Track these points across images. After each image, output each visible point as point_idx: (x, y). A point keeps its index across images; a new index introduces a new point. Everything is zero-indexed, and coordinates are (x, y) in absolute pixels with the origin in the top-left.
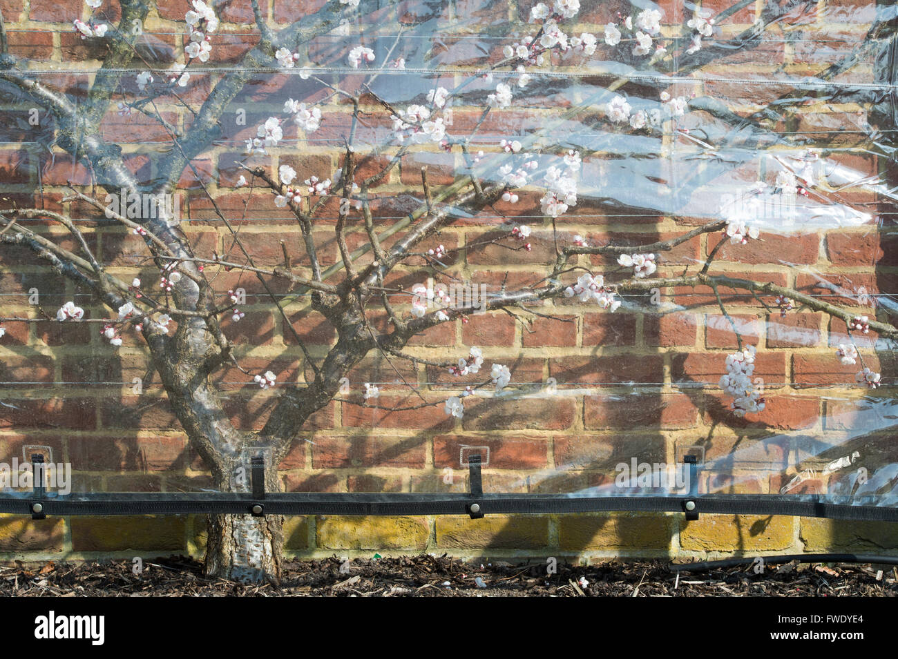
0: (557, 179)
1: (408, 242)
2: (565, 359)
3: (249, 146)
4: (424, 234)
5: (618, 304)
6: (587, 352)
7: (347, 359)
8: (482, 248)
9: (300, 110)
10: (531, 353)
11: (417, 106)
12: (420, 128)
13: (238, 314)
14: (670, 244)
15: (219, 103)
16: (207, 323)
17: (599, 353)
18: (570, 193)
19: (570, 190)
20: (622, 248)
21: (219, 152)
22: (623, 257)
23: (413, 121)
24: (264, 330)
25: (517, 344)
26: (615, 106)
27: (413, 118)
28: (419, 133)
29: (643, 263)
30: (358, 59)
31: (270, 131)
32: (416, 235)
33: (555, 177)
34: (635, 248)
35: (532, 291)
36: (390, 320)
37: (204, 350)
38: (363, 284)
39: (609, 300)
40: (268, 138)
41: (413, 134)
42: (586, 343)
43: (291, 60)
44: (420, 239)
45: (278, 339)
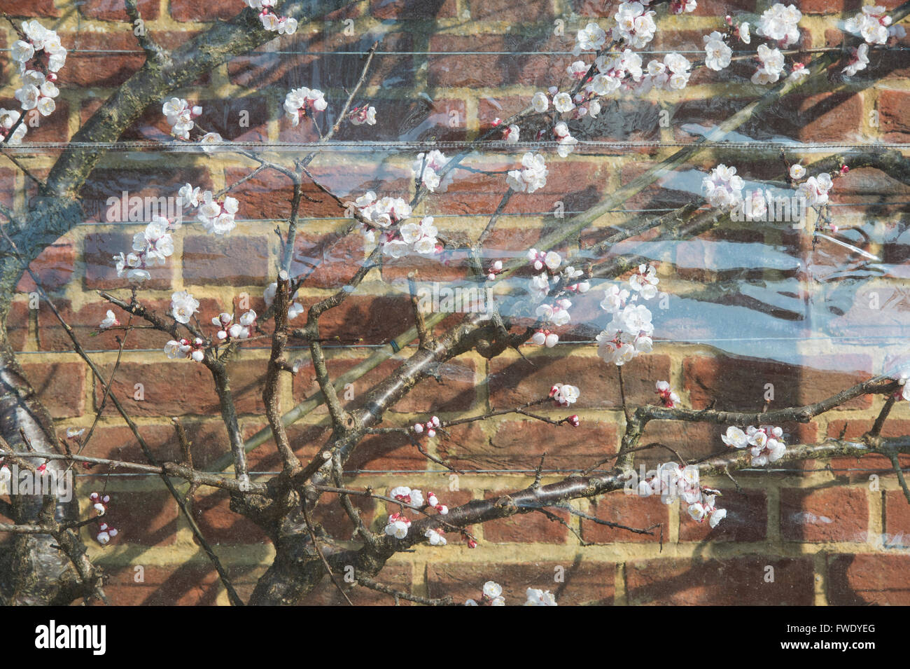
0: (622, 308)
1: (385, 397)
2: (650, 564)
3: (120, 266)
4: (412, 380)
5: (722, 513)
6: (686, 552)
7: (288, 590)
8: (513, 385)
9: (203, 203)
10: (597, 554)
11: (391, 199)
12: (397, 235)
13: (107, 531)
14: (808, 413)
15: (78, 167)
16: (59, 540)
17: (706, 554)
18: (642, 334)
19: (642, 328)
20: (729, 415)
21: (84, 233)
22: (732, 431)
23: (384, 225)
24: (160, 522)
25: (572, 540)
26: (719, 183)
27: (385, 221)
28: (396, 242)
29: (764, 443)
30: (300, 109)
31: (153, 242)
32: (400, 383)
33: (618, 304)
34: (751, 416)
35: (586, 480)
36: (356, 532)
37: (58, 573)
38: (308, 483)
39: (708, 509)
40: (150, 255)
41: (387, 244)
42: (685, 538)
43: (188, 117)
44: (406, 390)
45: (184, 535)
